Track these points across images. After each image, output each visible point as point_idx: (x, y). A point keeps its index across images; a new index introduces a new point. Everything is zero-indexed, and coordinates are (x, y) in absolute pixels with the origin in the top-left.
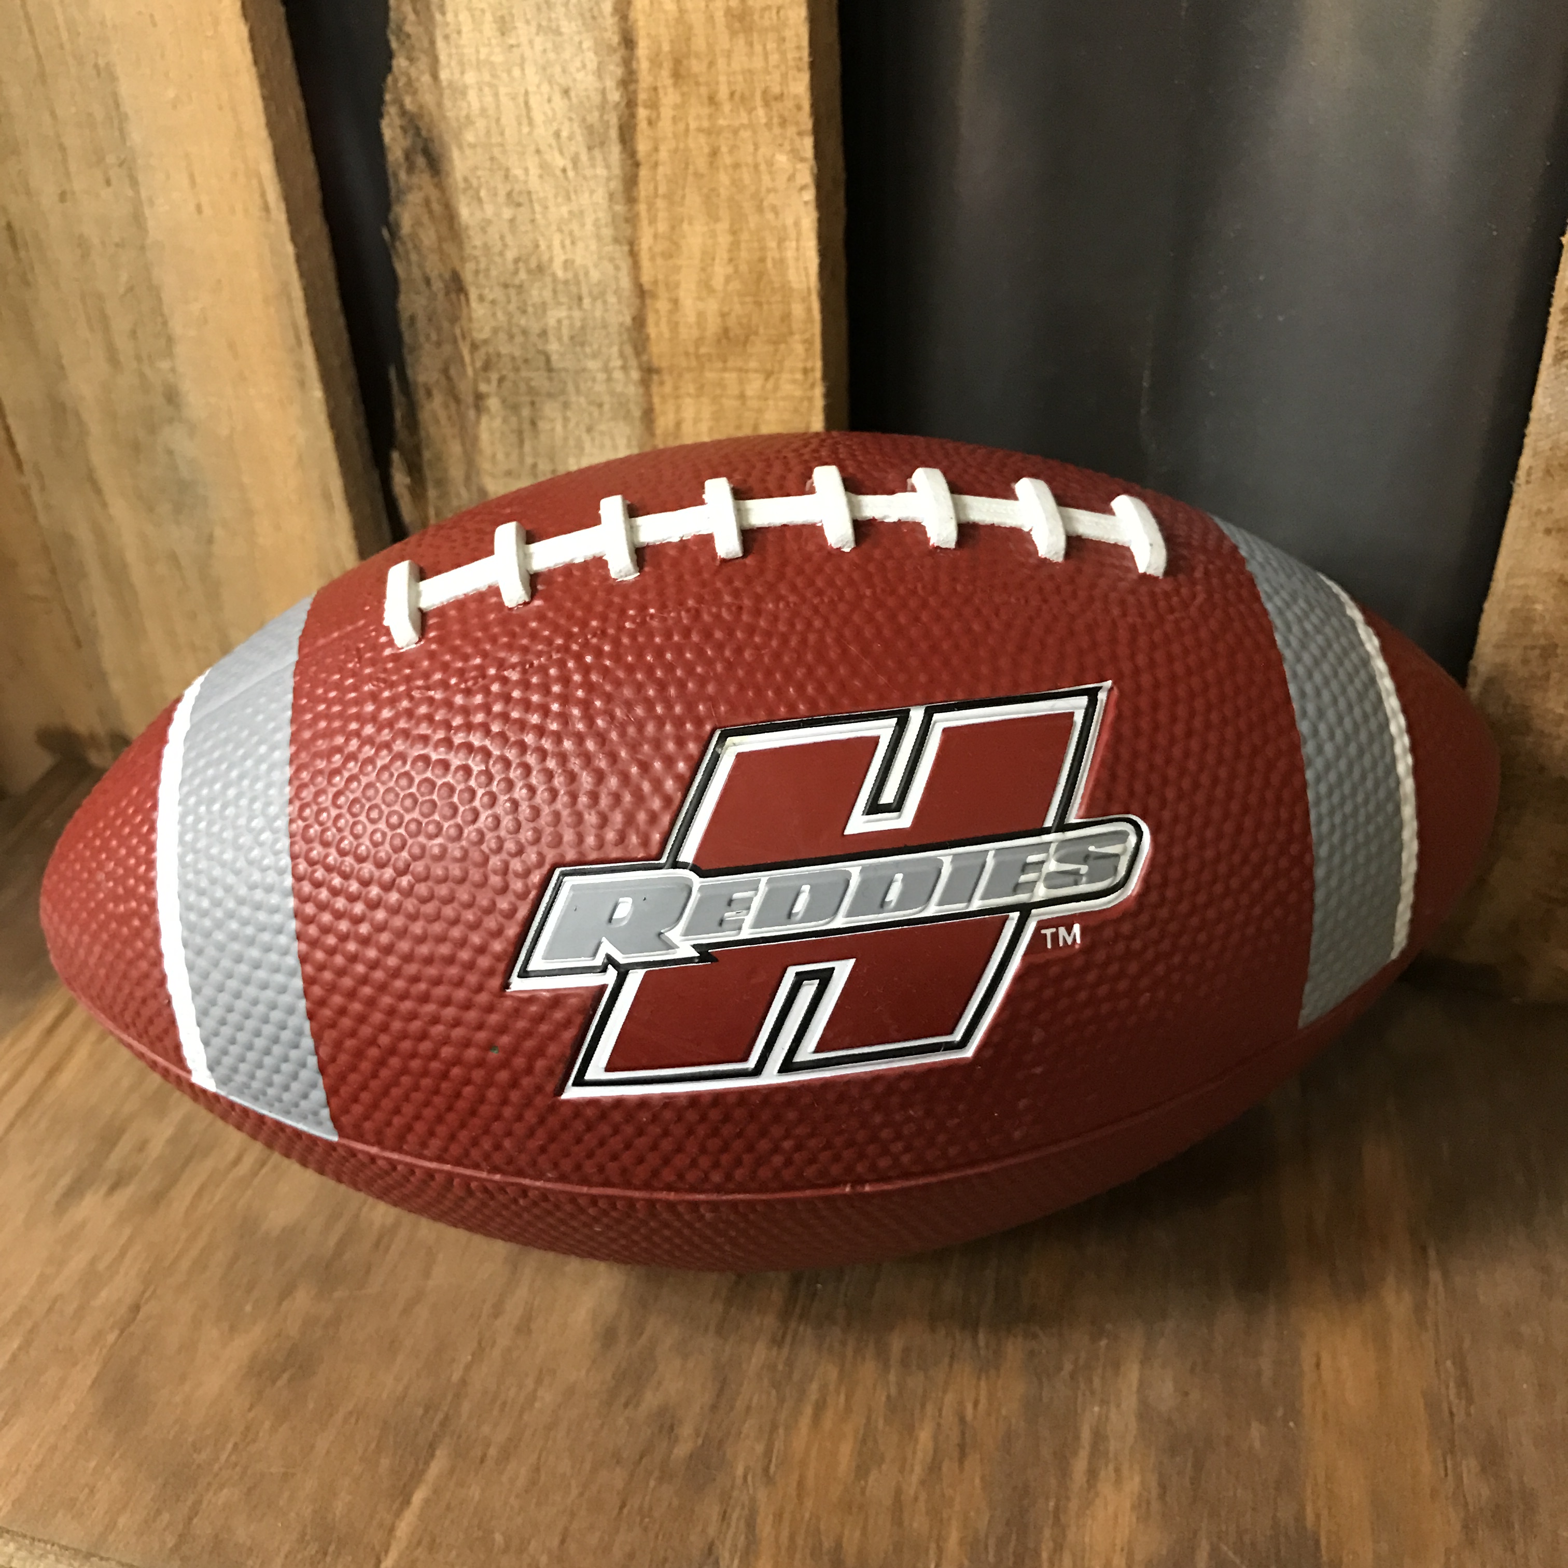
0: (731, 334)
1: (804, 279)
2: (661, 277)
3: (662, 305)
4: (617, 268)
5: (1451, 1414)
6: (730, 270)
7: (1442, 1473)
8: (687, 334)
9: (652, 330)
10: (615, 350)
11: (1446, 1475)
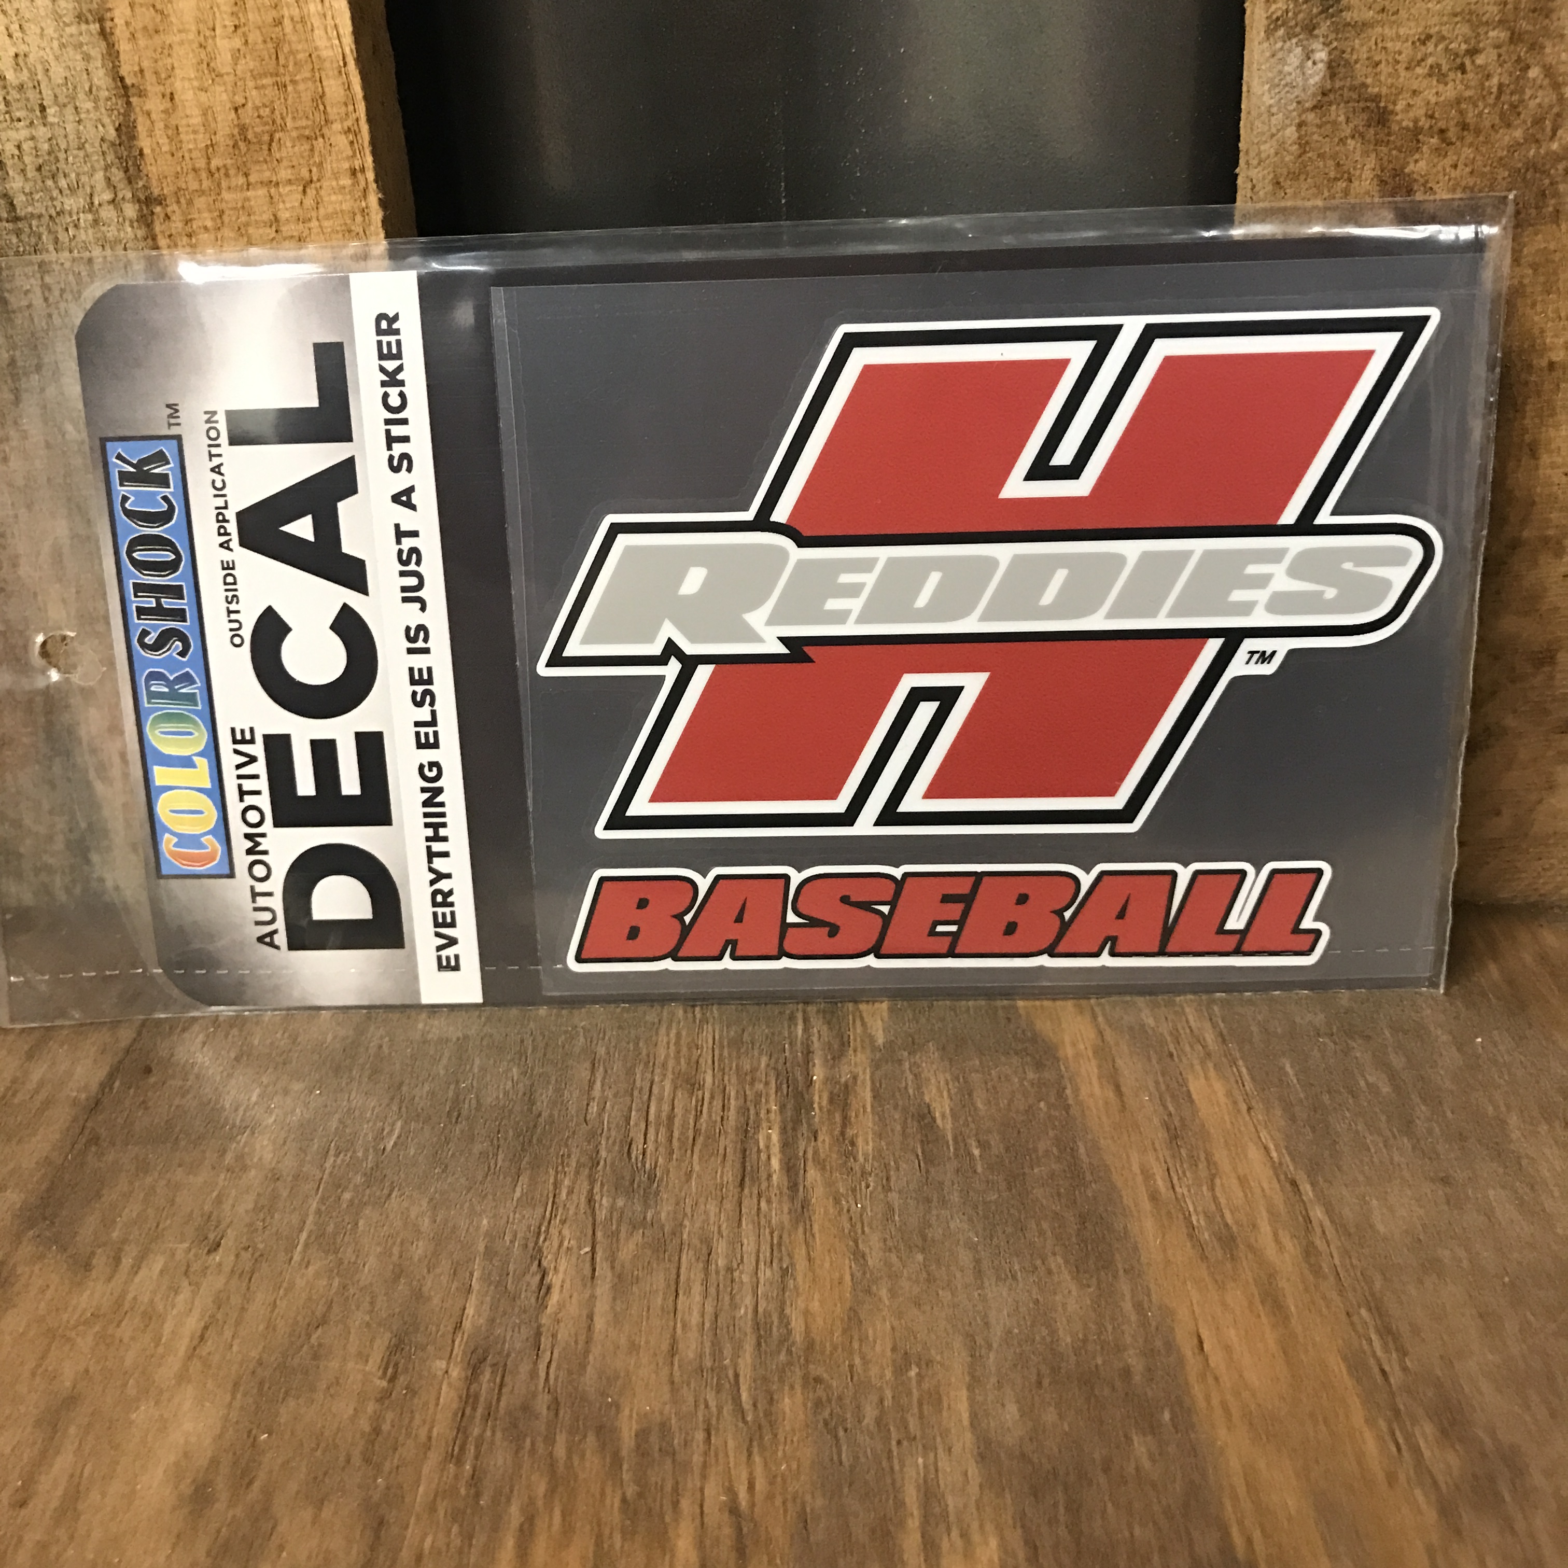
0: (250, 136)
1: (337, 42)
2: (145, 64)
3: (155, 104)
4: (87, 58)
5: (1383, 1372)
6: (237, 42)
7: (1394, 1449)
8: (193, 142)
9: (145, 143)
10: (100, 176)
11: (1399, 1449)
